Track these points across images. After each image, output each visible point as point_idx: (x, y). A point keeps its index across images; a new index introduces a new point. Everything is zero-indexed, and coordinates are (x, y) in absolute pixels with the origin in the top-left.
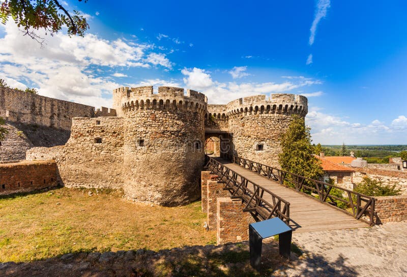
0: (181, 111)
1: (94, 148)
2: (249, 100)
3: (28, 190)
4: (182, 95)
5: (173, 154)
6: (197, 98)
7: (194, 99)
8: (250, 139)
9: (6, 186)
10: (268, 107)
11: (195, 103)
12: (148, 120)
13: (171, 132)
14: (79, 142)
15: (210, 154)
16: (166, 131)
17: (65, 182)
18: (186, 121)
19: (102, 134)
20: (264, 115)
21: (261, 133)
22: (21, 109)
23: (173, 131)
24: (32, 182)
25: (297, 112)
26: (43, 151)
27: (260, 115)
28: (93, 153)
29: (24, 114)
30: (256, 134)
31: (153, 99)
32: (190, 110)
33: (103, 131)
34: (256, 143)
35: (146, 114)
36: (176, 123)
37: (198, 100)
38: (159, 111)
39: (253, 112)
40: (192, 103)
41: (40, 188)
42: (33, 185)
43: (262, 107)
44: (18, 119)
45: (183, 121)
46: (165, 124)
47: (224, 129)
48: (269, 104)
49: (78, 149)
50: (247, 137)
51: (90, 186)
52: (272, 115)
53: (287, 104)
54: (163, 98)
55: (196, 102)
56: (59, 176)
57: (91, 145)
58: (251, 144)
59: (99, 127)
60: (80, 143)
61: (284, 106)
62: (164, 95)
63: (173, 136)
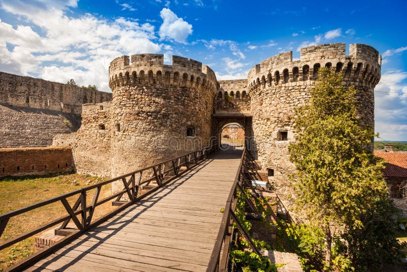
0: (161, 84)
1: (98, 135)
2: (268, 65)
3: (43, 173)
4: (161, 63)
5: (150, 142)
6: (185, 66)
7: (180, 67)
8: (269, 123)
9: (20, 168)
10: (296, 70)
11: (181, 74)
12: (123, 99)
13: (147, 113)
14: (87, 128)
15: (238, 146)
16: (142, 111)
17: (77, 168)
18: (170, 98)
19: (105, 119)
20: (290, 84)
21: (285, 114)
22: (76, 102)
23: (149, 112)
24: (46, 166)
25: (352, 74)
26: (63, 137)
27: (283, 85)
28: (97, 140)
29: (77, 106)
30: (276, 115)
31: (125, 71)
32: (175, 84)
33: (105, 117)
34: (277, 130)
35: (122, 91)
36: (154, 101)
37: (186, 69)
38: (134, 86)
39: (273, 82)
40: (177, 74)
41: (54, 172)
42: (47, 169)
43: (286, 71)
44: (72, 110)
45: (164, 98)
46: (141, 103)
47: (245, 112)
48: (296, 65)
49: (86, 135)
50: (265, 121)
51: (94, 174)
52: (302, 83)
53: (329, 61)
54: (136, 70)
55: (183, 72)
56: (74, 162)
57: (96, 131)
58: (270, 131)
59: (102, 113)
60: (88, 130)
61: (323, 65)
62: (138, 66)
63: (150, 118)
